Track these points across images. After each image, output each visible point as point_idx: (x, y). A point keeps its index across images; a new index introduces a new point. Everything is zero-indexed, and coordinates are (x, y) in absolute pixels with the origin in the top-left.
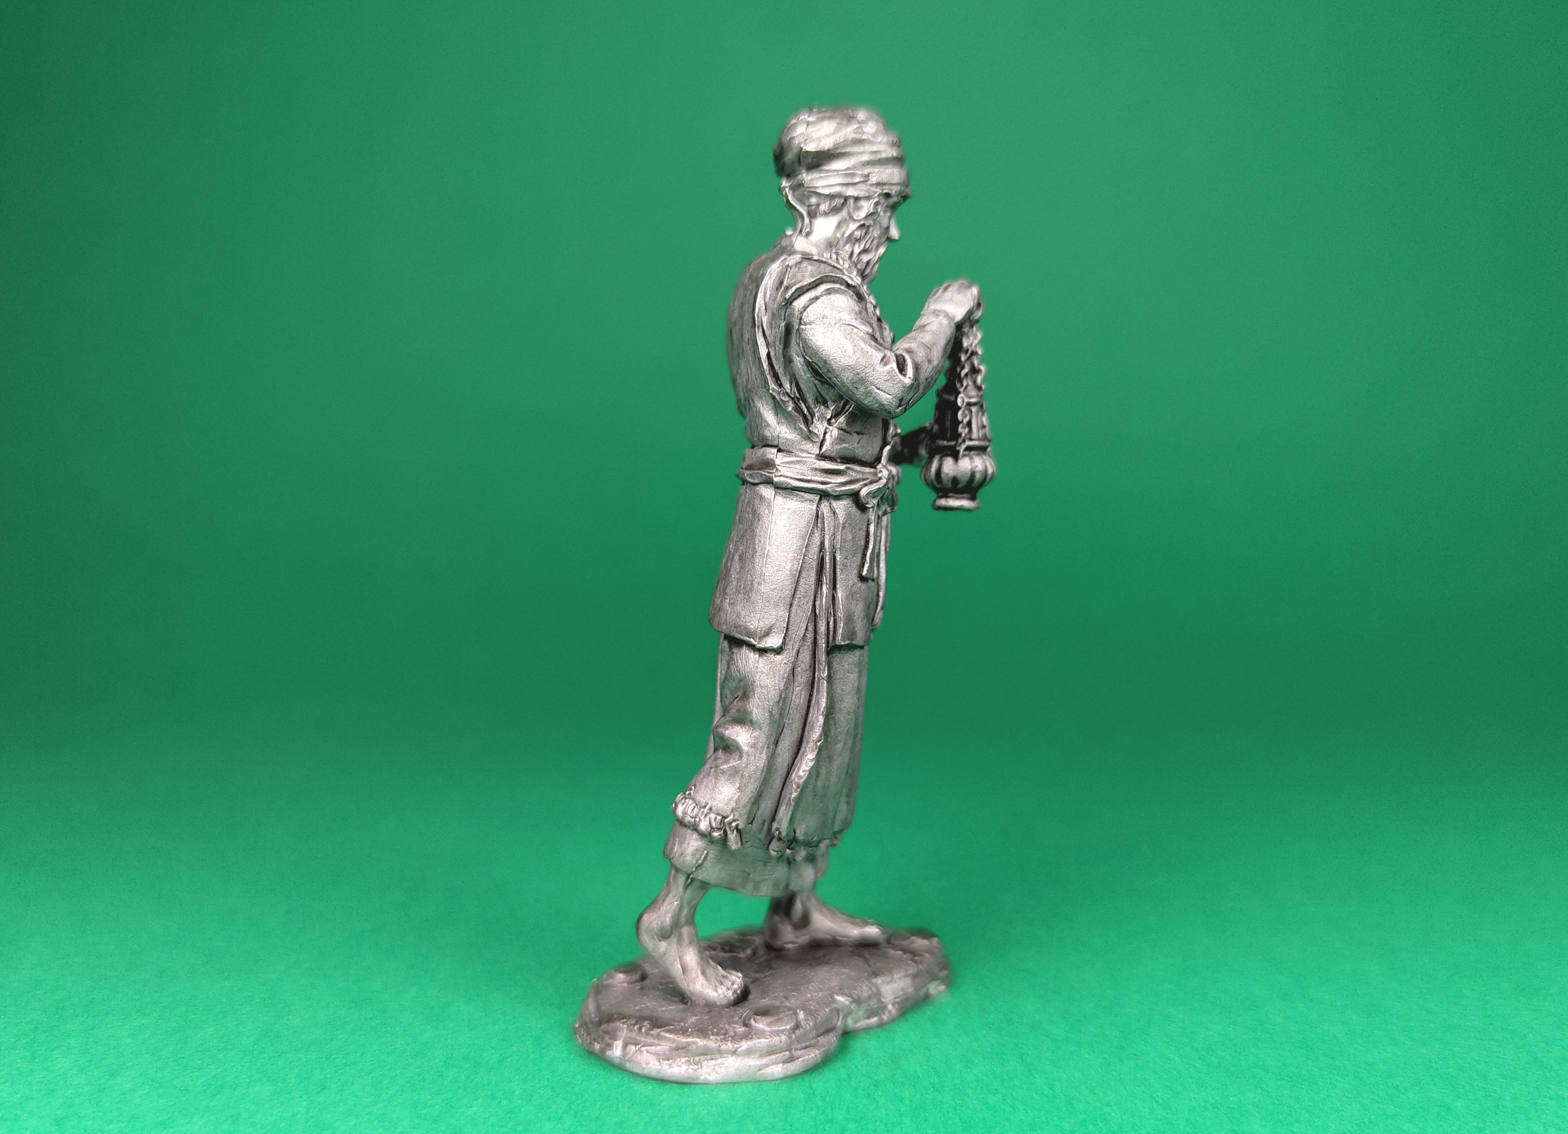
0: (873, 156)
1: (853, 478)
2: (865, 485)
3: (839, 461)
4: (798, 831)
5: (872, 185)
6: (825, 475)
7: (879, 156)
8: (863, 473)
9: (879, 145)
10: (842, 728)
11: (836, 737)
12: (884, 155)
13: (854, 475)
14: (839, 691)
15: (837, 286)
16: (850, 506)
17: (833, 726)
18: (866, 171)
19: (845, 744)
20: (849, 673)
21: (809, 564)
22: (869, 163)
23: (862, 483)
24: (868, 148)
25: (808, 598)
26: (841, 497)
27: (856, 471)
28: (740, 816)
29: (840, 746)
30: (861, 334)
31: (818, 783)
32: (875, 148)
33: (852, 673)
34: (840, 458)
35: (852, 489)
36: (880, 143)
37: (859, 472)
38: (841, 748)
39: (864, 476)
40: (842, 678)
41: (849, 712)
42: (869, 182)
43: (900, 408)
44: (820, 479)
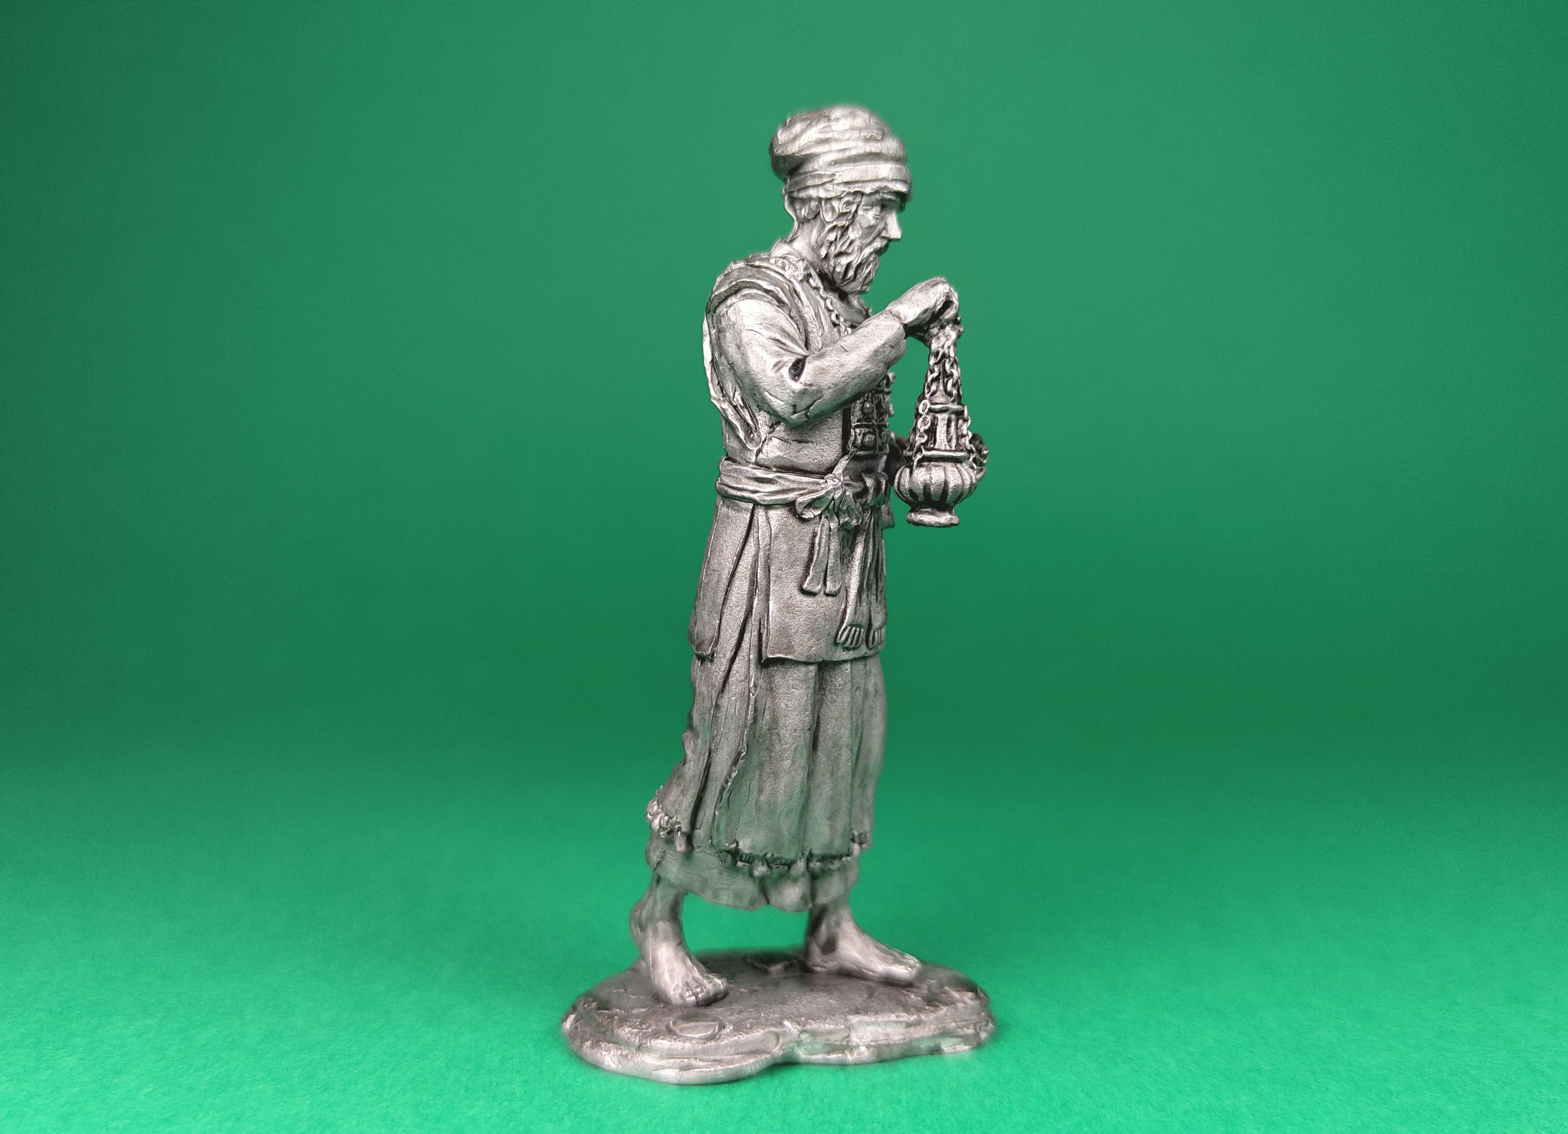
0: (842, 153)
1: (785, 488)
2: (802, 495)
3: (774, 469)
4: (740, 843)
5: (838, 184)
6: (756, 483)
7: (847, 154)
8: (799, 483)
9: (847, 143)
10: (789, 745)
11: (782, 753)
12: (854, 152)
13: (787, 485)
14: (783, 706)
15: (754, 291)
16: (785, 516)
17: (777, 741)
18: (833, 170)
19: (794, 762)
20: (793, 688)
21: (743, 573)
22: (836, 162)
23: (797, 493)
24: (834, 146)
25: (740, 608)
26: (773, 507)
27: (790, 480)
28: (682, 819)
29: (787, 763)
30: (762, 339)
31: (762, 798)
32: (843, 146)
33: (797, 689)
34: (775, 466)
35: (784, 499)
36: (848, 139)
37: (794, 481)
38: (788, 766)
39: (800, 486)
40: (786, 693)
41: (797, 730)
42: (835, 182)
43: (796, 415)
44: (751, 488)
